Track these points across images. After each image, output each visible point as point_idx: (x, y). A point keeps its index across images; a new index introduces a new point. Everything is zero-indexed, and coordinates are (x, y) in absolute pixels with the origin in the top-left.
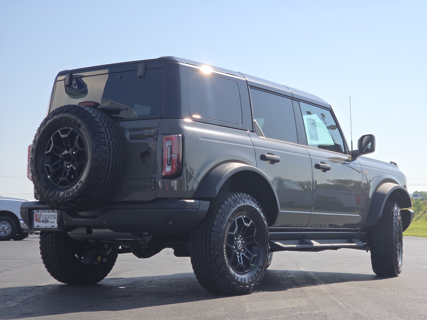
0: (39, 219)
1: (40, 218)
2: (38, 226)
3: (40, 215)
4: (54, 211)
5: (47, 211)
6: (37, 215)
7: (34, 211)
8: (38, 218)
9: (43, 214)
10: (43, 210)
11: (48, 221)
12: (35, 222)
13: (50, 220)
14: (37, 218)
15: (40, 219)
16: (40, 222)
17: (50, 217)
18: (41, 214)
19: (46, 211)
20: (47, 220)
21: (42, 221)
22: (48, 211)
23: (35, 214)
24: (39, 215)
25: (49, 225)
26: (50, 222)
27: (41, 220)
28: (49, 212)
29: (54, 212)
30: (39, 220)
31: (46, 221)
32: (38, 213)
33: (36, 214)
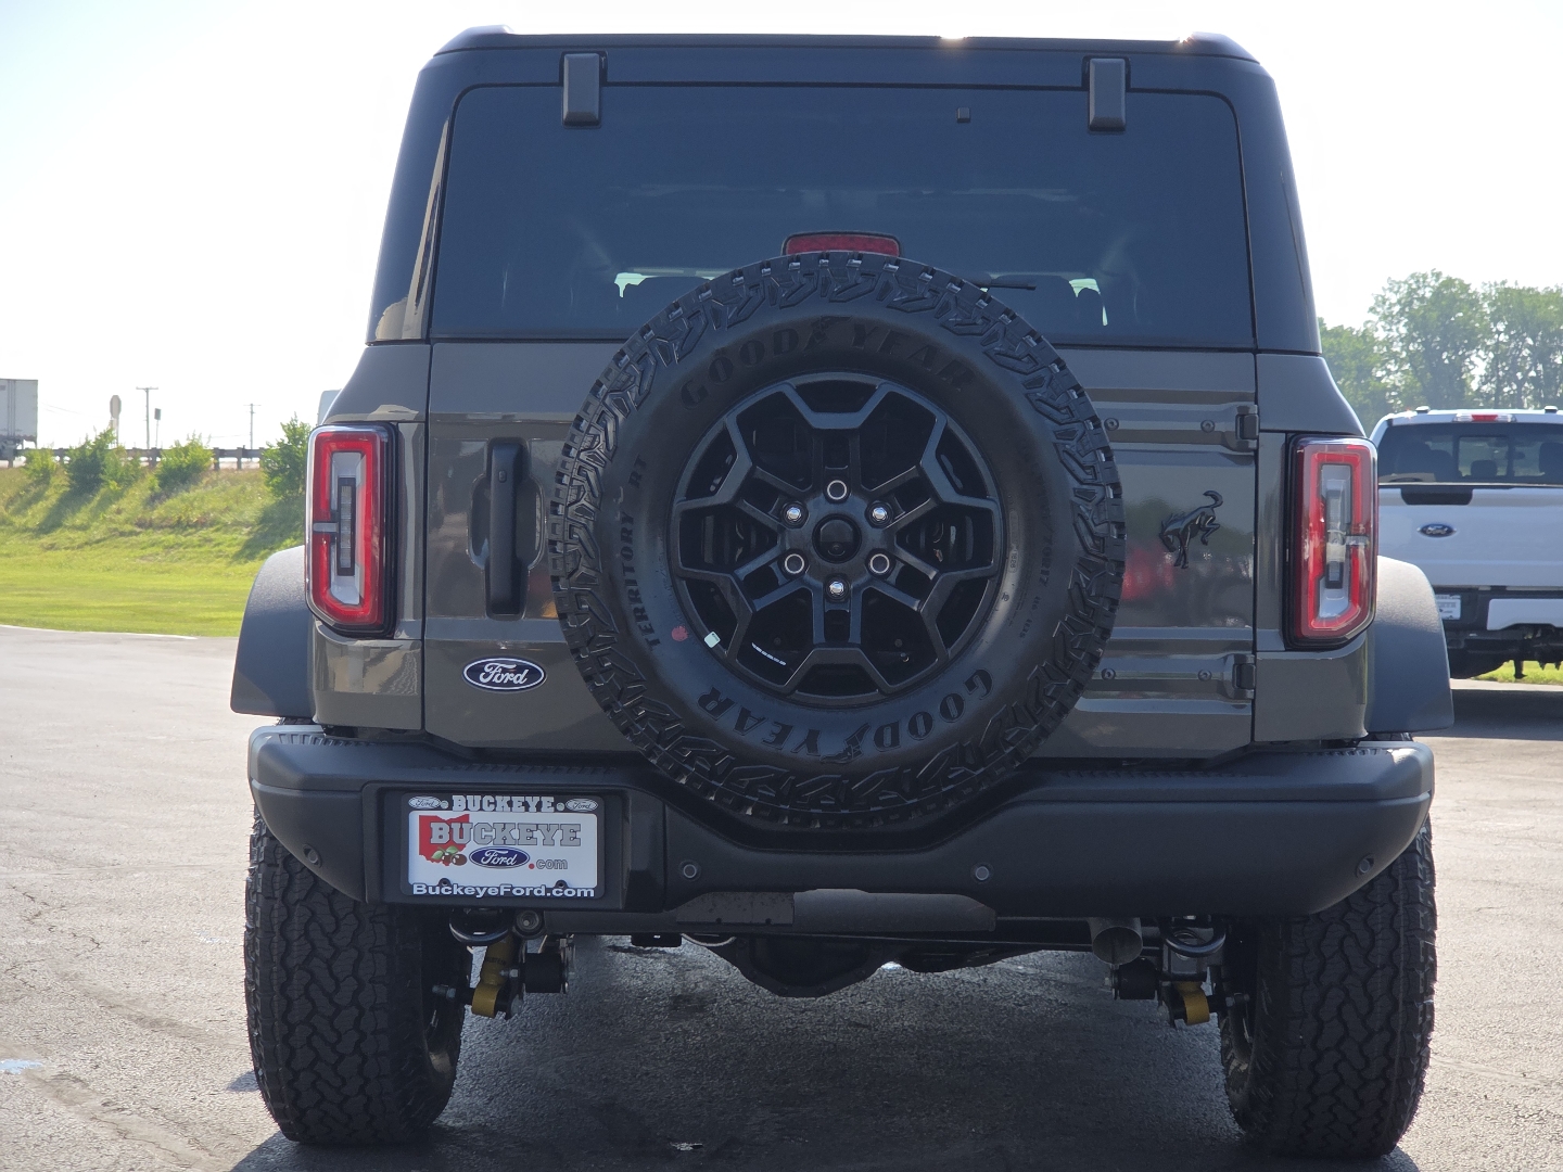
0: (451, 843)
1: (457, 839)
2: (445, 882)
3: (456, 826)
5: (515, 804)
6: (434, 825)
8: (443, 841)
9: (477, 817)
10: (488, 798)
11: (521, 858)
12: (416, 860)
13: (534, 852)
14: (434, 840)
15: (461, 847)
16: (461, 861)
17: (537, 834)
18: (465, 819)
19: (511, 804)
20: (511, 853)
21: (478, 857)
22: (526, 805)
23: (414, 814)
24: (449, 822)
25: (528, 879)
26: (540, 861)
27: (466, 852)
28: (533, 808)
29: (567, 810)
30: (450, 850)
31: (507, 856)
32: (444, 815)
33: (426, 823)
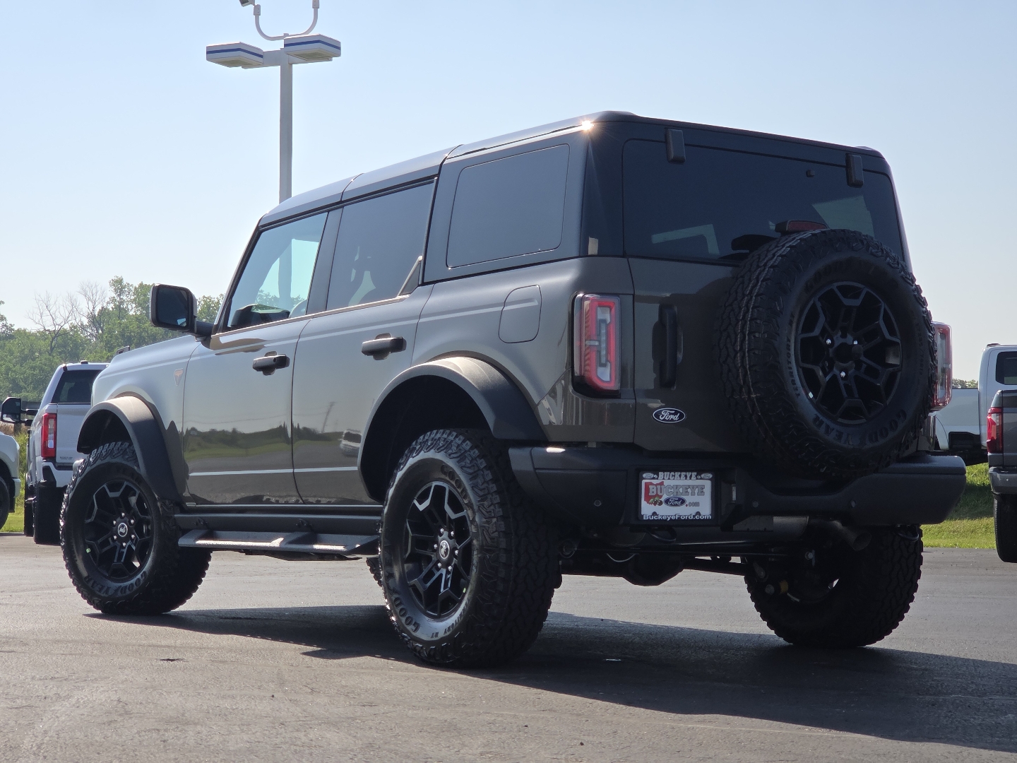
0: (657, 495)
1: (659, 493)
2: (654, 514)
4: (703, 476)
5: (682, 476)
6: (651, 487)
7: (644, 475)
8: (655, 494)
9: (666, 483)
10: (672, 473)
11: (683, 502)
12: (644, 503)
13: (688, 499)
14: (651, 494)
15: (661, 497)
16: (661, 503)
17: (689, 490)
18: (662, 484)
19: (680, 476)
20: (679, 499)
21: (667, 501)
22: (686, 476)
23: (644, 481)
24: (657, 485)
25: (685, 512)
26: (690, 503)
27: (663, 499)
28: (688, 478)
29: (701, 479)
30: (656, 499)
32: (655, 482)
33: (648, 486)
